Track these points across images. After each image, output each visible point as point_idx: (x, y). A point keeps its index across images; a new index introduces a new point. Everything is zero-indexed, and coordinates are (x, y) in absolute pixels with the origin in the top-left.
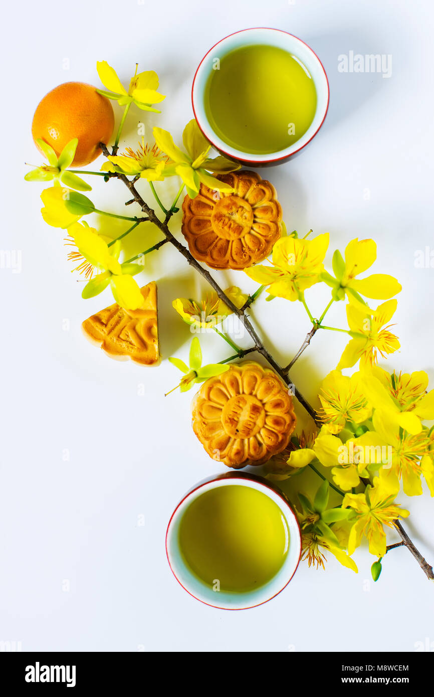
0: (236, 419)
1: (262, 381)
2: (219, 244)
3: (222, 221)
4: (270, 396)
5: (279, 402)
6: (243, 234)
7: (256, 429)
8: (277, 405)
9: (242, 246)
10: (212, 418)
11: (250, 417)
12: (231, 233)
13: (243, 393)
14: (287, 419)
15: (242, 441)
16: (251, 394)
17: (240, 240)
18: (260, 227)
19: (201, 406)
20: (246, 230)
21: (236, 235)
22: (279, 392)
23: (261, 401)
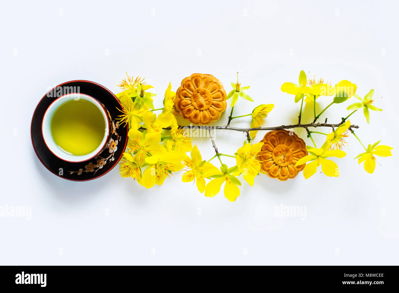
0: (203, 95)
1: (210, 117)
2: (276, 142)
3: (285, 151)
4: (202, 116)
5: (197, 118)
6: (273, 155)
7: (193, 100)
8: (196, 116)
9: (269, 151)
10: (211, 86)
11: (200, 102)
12: (277, 151)
13: (211, 106)
14: (187, 116)
15: (192, 91)
16: (208, 109)
17: (272, 152)
18: (271, 163)
19: (219, 86)
20: (274, 157)
21: (275, 152)
22: (200, 121)
23: (203, 111)
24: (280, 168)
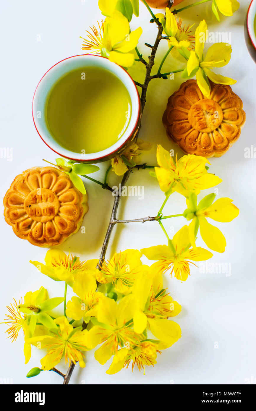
0: (37, 201)
2: (184, 125)
3: (198, 112)
4: (66, 216)
5: (65, 225)
6: (204, 131)
7: (37, 218)
8: (62, 224)
9: (197, 137)
11: (44, 210)
12: (198, 124)
13: (58, 197)
14: (56, 237)
15: (25, 213)
16: (60, 202)
17: (199, 132)
18: (217, 135)
20: (208, 130)
21: (199, 127)
22: (72, 221)
23: (59, 212)
24: (226, 121)
